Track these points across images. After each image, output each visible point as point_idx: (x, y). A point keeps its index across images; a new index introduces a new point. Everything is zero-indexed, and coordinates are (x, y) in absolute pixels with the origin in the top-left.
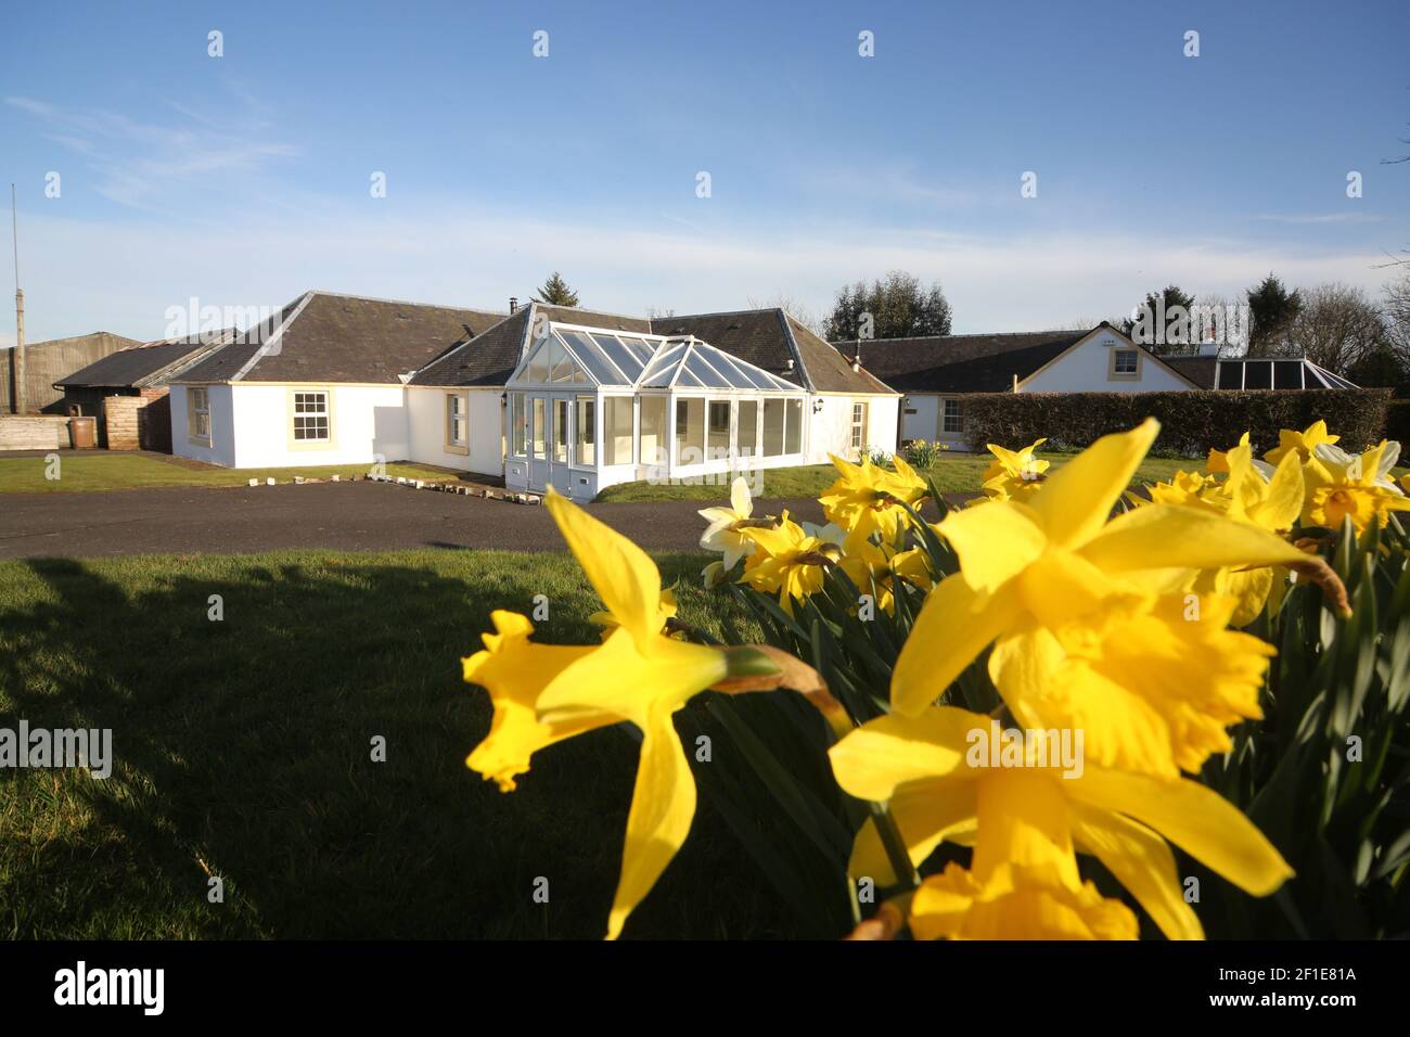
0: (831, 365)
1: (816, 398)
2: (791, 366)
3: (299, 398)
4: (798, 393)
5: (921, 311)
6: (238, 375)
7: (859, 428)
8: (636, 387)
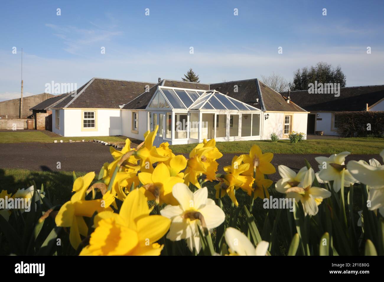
0: (276, 100)
1: (266, 114)
2: (258, 101)
3: (85, 113)
4: (258, 111)
5: (332, 78)
6: (67, 106)
7: (288, 126)
8: (188, 109)
